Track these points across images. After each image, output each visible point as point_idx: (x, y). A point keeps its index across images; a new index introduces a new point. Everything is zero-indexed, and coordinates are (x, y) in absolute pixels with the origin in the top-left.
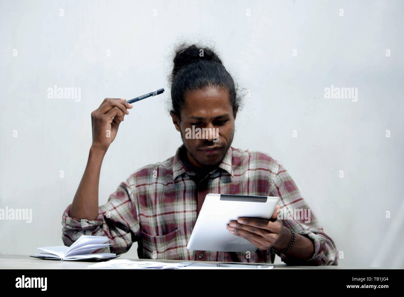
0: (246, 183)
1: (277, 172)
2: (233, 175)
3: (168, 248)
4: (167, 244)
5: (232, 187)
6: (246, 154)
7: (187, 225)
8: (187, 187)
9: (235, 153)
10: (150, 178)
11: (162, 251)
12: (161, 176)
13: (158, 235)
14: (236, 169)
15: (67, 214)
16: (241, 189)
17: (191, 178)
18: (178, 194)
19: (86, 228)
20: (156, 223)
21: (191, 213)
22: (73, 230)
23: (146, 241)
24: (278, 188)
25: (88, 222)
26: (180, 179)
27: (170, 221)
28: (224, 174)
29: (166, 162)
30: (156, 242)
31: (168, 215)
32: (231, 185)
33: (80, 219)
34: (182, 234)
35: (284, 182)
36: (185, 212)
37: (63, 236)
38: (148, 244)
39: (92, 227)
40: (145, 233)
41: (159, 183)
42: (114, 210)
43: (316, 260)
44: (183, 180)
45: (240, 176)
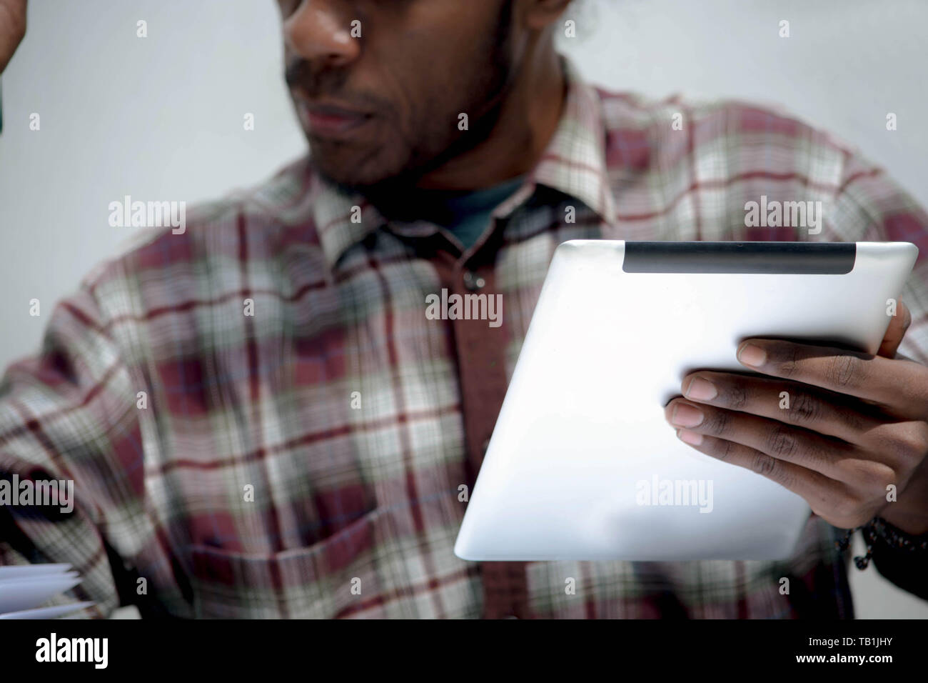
2: (610, 218)
3: (341, 605)
4: (335, 588)
6: (672, 116)
7: (422, 485)
8: (398, 296)
10: (208, 268)
12: (261, 252)
13: (278, 546)
14: (628, 188)
17: (411, 249)
18: (358, 336)
20: (265, 491)
21: (434, 423)
26: (359, 259)
27: (337, 475)
29: (277, 186)
30: (278, 585)
31: (323, 446)
34: (402, 531)
36: (402, 418)
40: (210, 549)
41: (259, 293)
44: (373, 264)
45: (655, 219)
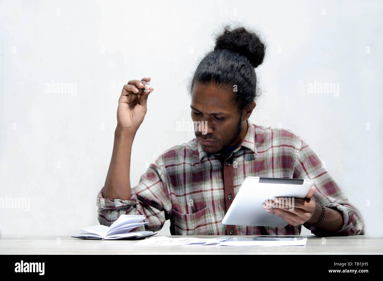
0: (271, 160)
1: (300, 148)
2: (256, 152)
3: (198, 225)
4: (197, 222)
5: (256, 164)
6: (269, 131)
7: (215, 203)
8: (213, 166)
9: (257, 130)
10: (178, 158)
11: (192, 228)
12: (188, 156)
13: (188, 213)
14: (259, 146)
15: (101, 196)
16: (265, 165)
17: (216, 158)
18: (205, 173)
19: (120, 208)
20: (186, 202)
21: (218, 191)
22: (107, 210)
23: (177, 218)
24: (302, 164)
25: (121, 202)
26: (206, 159)
27: (199, 200)
28: (248, 152)
29: (192, 143)
30: (186, 220)
31: (196, 194)
32: (255, 162)
33: (114, 199)
34: (211, 212)
35: (308, 157)
36: (212, 190)
37: (99, 216)
38: (179, 221)
39: (126, 206)
40: (176, 211)
41: (187, 164)
42: (148, 190)
43: (346, 231)
44: (209, 160)
45: (264, 153)
